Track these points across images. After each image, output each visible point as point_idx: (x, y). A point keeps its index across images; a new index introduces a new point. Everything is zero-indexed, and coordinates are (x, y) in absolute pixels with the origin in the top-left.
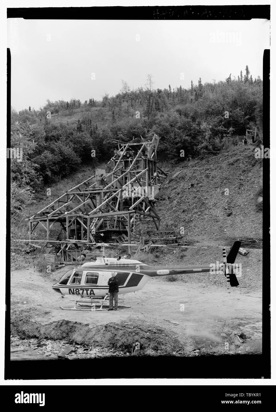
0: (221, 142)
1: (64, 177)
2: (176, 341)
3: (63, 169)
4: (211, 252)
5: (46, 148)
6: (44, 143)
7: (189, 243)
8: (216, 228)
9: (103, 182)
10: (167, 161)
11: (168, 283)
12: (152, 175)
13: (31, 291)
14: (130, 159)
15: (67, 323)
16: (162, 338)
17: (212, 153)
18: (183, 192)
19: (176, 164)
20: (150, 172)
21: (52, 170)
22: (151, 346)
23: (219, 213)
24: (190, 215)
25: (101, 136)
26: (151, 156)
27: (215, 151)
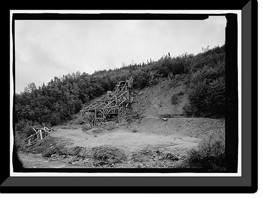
0: (158, 80)
1: (98, 96)
2: (124, 154)
3: (97, 93)
4: (152, 120)
5: (91, 85)
6: (90, 84)
7: (142, 117)
8: (155, 111)
9: (110, 96)
10: (137, 89)
11: (133, 133)
12: (131, 93)
13: (74, 136)
14: (122, 87)
15: (78, 147)
16: (116, 153)
17: (155, 84)
18: (143, 99)
19: (140, 89)
20: (130, 92)
21: (93, 94)
22: (111, 157)
23: (156, 106)
24: (145, 108)
25: (112, 80)
26: (130, 86)
27: (156, 83)
